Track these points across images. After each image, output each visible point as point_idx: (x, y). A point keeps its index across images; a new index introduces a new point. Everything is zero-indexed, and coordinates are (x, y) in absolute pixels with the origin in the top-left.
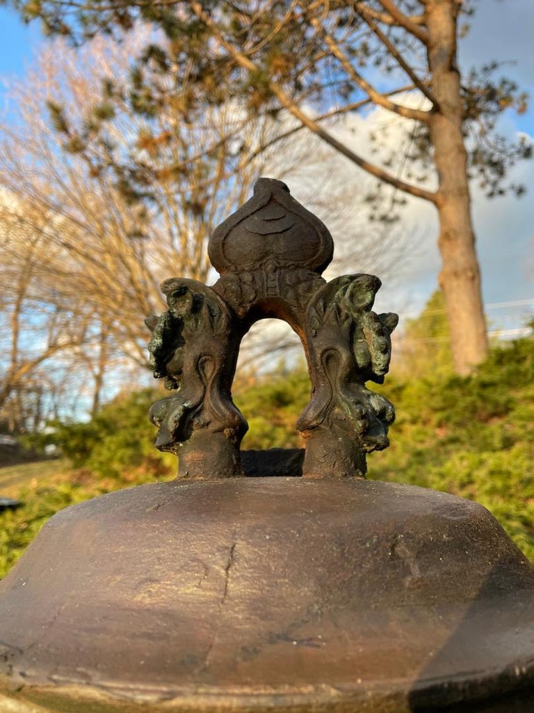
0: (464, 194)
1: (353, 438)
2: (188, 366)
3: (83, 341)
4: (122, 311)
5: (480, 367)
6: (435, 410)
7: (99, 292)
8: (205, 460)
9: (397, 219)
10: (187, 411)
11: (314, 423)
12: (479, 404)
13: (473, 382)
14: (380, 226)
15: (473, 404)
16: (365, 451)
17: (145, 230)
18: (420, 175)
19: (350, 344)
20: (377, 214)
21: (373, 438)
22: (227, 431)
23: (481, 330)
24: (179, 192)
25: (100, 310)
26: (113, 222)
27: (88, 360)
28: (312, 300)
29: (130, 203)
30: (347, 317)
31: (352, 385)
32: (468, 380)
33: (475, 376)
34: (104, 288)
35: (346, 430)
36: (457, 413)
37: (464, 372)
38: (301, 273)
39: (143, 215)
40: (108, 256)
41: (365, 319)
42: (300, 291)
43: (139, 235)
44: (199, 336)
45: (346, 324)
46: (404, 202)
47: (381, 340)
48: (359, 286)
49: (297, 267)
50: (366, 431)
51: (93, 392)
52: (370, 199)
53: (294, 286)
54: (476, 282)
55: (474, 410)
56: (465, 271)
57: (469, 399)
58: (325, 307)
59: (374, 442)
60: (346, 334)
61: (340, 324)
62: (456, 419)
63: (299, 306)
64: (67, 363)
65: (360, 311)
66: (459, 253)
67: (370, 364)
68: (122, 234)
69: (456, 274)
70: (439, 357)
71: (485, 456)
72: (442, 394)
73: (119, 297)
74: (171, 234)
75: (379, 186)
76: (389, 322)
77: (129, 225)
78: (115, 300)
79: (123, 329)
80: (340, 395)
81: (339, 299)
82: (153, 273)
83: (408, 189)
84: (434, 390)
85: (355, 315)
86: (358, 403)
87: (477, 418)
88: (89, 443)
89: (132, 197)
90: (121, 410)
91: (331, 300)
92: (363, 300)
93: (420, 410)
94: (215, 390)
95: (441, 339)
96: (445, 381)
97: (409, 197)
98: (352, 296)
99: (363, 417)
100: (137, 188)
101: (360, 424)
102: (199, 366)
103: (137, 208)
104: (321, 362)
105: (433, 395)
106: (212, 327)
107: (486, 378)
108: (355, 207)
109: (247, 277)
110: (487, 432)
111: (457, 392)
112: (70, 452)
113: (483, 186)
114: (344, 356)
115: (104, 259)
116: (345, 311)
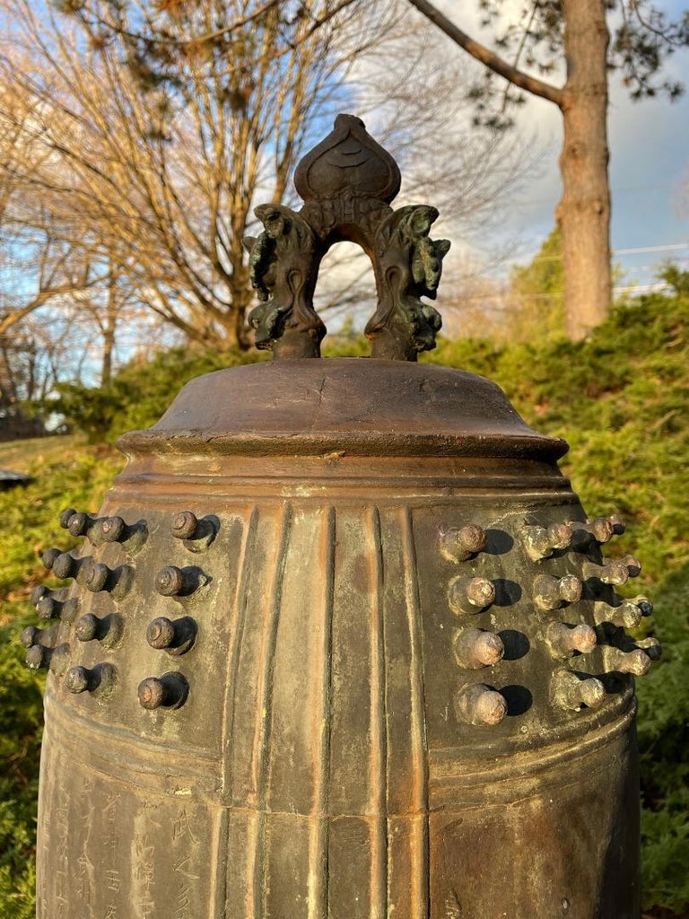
0: (601, 92)
1: (408, 338)
2: (280, 279)
3: (86, 284)
4: (137, 244)
5: (597, 330)
6: (537, 383)
7: (106, 216)
8: (294, 351)
9: (510, 124)
10: (281, 314)
11: (379, 326)
12: (590, 375)
13: (586, 348)
14: (487, 134)
15: (583, 374)
16: (417, 351)
17: (167, 128)
18: (545, 62)
19: (410, 263)
20: (485, 116)
21: (423, 339)
22: (310, 331)
23: (603, 282)
24: (212, 75)
25: (107, 241)
26: (122, 116)
27: (94, 309)
28: (381, 227)
29: (145, 89)
30: (408, 241)
31: (409, 297)
32: (581, 345)
33: (589, 340)
34: (112, 211)
35: (402, 331)
36: (561, 386)
37: (577, 336)
38: (372, 202)
39: (164, 107)
40: (115, 165)
41: (422, 243)
42: (372, 219)
43: (158, 135)
44: (289, 253)
45: (407, 247)
46: (521, 101)
47: (433, 260)
48: (418, 216)
49: (370, 197)
50: (418, 332)
51: (102, 352)
52: (475, 94)
53: (367, 214)
54: (605, 215)
55: (583, 383)
56: (591, 201)
57: (578, 369)
58: (391, 232)
59: (423, 342)
60: (406, 255)
61: (402, 247)
62: (560, 393)
63: (370, 230)
64: (67, 312)
65: (418, 237)
66: (586, 177)
67: (424, 281)
68: (134, 134)
69: (579, 206)
70: (552, 318)
71: (586, 434)
72: (546, 363)
73: (134, 225)
74: (202, 135)
75: (488, 75)
76: (443, 247)
77: (144, 120)
78: (127, 228)
79: (140, 268)
80: (399, 304)
81: (403, 226)
82: (177, 192)
83: (526, 84)
84: (537, 358)
85: (415, 240)
86: (412, 310)
87: (585, 392)
88: (108, 412)
89: (149, 81)
90: (145, 374)
91: (396, 227)
92: (421, 227)
93: (518, 383)
94: (302, 298)
95: (557, 295)
96: (551, 348)
97: (527, 95)
98: (413, 223)
99: (415, 320)
100: (155, 66)
101: (413, 325)
102: (289, 278)
103: (155, 97)
104: (385, 278)
105: (536, 363)
106: (300, 246)
107: (603, 343)
108: (454, 105)
109: (328, 205)
110: (594, 409)
111: (565, 361)
112: (84, 422)
113: (627, 81)
114: (404, 273)
115: (111, 169)
116: (406, 236)
